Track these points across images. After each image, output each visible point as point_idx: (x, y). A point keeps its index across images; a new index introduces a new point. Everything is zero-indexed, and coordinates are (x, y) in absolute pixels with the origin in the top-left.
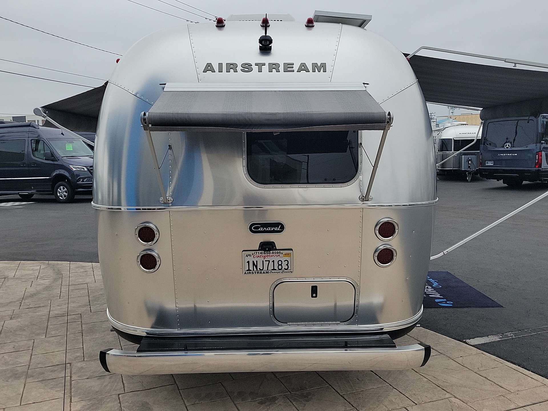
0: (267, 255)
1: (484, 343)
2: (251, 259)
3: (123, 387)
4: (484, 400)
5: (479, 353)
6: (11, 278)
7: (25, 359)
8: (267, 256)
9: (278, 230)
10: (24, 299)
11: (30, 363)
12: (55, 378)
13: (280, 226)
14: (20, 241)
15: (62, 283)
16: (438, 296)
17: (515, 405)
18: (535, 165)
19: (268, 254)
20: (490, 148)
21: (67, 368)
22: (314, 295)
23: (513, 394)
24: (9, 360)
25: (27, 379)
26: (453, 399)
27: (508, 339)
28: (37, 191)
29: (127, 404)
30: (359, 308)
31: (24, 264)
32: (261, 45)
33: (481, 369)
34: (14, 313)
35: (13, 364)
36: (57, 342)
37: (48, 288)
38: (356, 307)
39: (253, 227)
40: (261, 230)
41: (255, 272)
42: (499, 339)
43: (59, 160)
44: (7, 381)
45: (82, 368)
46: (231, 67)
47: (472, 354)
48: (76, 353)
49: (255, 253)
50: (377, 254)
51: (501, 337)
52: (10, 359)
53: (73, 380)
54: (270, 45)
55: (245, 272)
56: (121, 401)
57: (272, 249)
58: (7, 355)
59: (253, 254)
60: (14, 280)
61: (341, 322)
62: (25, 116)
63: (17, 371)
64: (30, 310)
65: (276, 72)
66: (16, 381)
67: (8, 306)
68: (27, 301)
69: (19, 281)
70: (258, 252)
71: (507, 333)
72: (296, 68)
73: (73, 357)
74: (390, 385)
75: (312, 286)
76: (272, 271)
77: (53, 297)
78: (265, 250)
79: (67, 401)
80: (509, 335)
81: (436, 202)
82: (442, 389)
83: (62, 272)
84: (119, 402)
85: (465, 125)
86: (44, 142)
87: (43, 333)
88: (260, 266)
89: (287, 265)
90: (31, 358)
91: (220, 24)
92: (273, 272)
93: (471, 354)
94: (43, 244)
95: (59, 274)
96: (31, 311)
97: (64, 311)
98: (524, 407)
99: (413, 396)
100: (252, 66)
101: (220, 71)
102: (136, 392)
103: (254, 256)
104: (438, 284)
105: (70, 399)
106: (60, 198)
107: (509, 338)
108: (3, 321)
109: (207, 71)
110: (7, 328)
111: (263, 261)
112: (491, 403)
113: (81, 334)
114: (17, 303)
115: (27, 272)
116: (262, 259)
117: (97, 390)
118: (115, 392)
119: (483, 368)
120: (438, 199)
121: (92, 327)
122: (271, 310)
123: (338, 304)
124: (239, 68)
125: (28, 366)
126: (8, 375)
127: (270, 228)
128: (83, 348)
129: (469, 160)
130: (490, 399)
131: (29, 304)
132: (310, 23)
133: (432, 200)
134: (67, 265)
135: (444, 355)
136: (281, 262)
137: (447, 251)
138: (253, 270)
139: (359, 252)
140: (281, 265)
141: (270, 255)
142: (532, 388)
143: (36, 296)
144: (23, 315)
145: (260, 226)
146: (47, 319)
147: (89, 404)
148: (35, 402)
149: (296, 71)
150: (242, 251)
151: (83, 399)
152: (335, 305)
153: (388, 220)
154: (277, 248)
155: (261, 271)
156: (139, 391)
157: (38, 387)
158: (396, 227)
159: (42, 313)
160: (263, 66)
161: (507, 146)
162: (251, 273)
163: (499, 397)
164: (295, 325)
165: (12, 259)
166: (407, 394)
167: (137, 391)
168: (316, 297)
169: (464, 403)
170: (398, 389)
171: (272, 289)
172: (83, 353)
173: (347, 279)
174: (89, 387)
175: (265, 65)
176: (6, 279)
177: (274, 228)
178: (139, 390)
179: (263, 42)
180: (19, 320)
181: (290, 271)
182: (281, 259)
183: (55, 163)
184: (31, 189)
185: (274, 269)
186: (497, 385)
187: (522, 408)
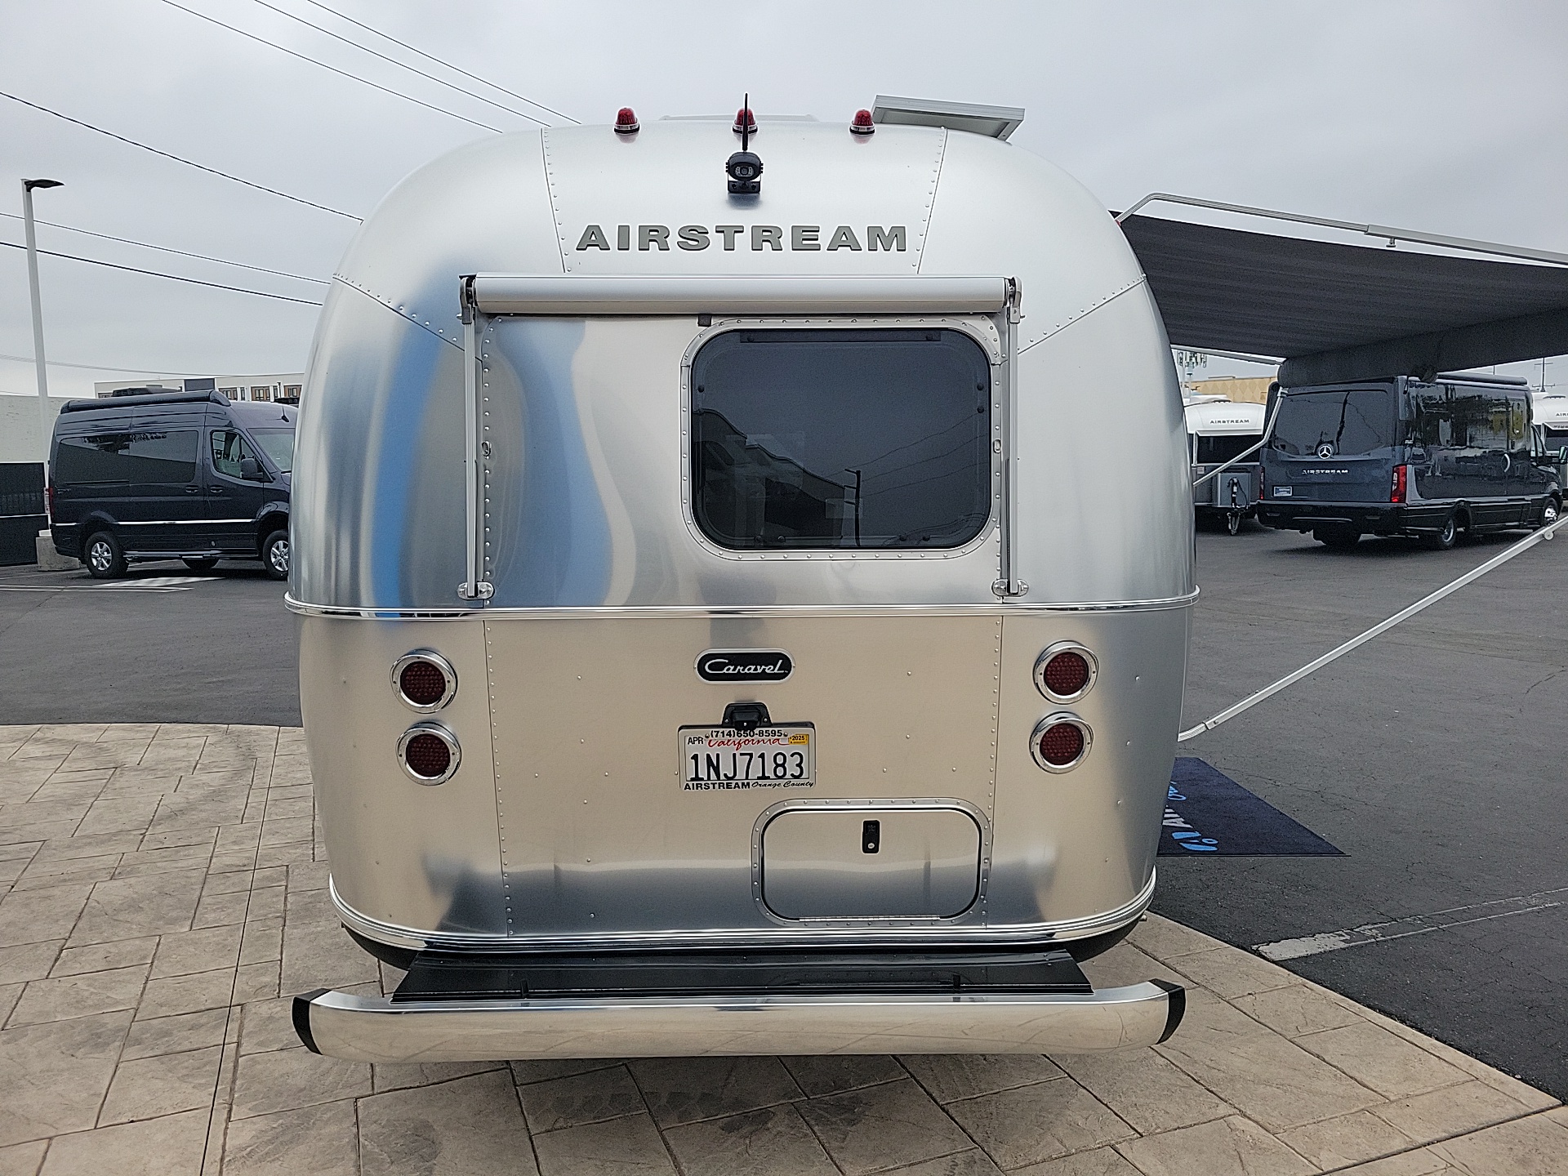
0: (747, 738)
1: (1304, 954)
2: (702, 750)
3: (369, 1076)
4: (1320, 1124)
5: (1295, 985)
6: (131, 769)
7: (126, 991)
8: (745, 742)
9: (776, 671)
10: (154, 825)
11: (139, 1004)
12: (195, 1047)
13: (781, 661)
14: (167, 674)
15: (252, 781)
16: (1180, 823)
17: (1405, 1139)
18: (1391, 497)
19: (749, 737)
20: (1284, 456)
21: (233, 1020)
22: (871, 846)
23: (1394, 1105)
24: (86, 994)
25: (125, 1051)
26: (1238, 1121)
27: (1366, 944)
28: (225, 552)
29: (374, 1127)
30: (990, 879)
31: (167, 732)
32: (731, 179)
33: (1304, 1031)
34: (122, 862)
35: (95, 1006)
36: (218, 944)
37: (217, 795)
38: (983, 879)
39: (708, 664)
40: (730, 672)
41: (714, 784)
42: (1343, 945)
43: (274, 479)
44: (72, 1055)
45: (270, 1018)
46: (654, 235)
47: (1276, 986)
48: (262, 975)
49: (714, 734)
50: (1038, 739)
51: (1348, 937)
52: (92, 990)
53: (242, 1053)
54: (757, 180)
55: (687, 784)
56: (360, 1117)
57: (758, 725)
58: (84, 978)
59: (707, 737)
60: (136, 773)
61: (941, 917)
63: (104, 1025)
64: (164, 853)
65: (773, 250)
66: (96, 1055)
67: (109, 843)
68: (159, 829)
69: (149, 777)
70: (721, 730)
71: (1362, 928)
72: (824, 239)
73: (252, 987)
74: (1069, 1075)
75: (865, 822)
76: (760, 782)
77: (226, 819)
78: (739, 727)
79: (220, 1116)
80: (1368, 933)
81: (1194, 600)
82: (1208, 1090)
83: (258, 754)
84: (355, 1120)
85: (1224, 401)
86: (241, 438)
87: (186, 919)
88: (726, 769)
89: (799, 765)
90: (144, 988)
91: (626, 124)
92: (760, 785)
93: (1275, 988)
94: (223, 681)
95: (249, 757)
96: (164, 857)
97: (248, 858)
98: (1427, 1147)
99: (1130, 1109)
100: (707, 233)
101: (624, 246)
102: (403, 1091)
103: (710, 741)
104: (1176, 791)
105: (226, 1111)
106: (277, 567)
107: (1369, 941)
108: (92, 883)
109: (589, 245)
110: (98, 903)
111: (734, 755)
112: (1339, 1133)
113: (281, 921)
114: (134, 835)
115: (171, 753)
116: (732, 749)
117: (302, 1084)
118: (348, 1090)
119: (1310, 1029)
120: (1198, 590)
121: (311, 903)
122: (756, 883)
123: (935, 864)
124: (673, 239)
125: (132, 1011)
126: (79, 1039)
127: (753, 667)
128: (281, 961)
129: (1234, 484)
130: (1336, 1119)
131: (161, 837)
132: (863, 125)
133: (1184, 594)
134: (270, 736)
135: (1206, 988)
136: (782, 757)
137: (1214, 722)
138: (709, 779)
139: (992, 732)
140: (783, 765)
141: (753, 740)
142: (1445, 1088)
143: (185, 817)
144: (142, 867)
145: (727, 661)
146: (201, 879)
147: (274, 1126)
148: (134, 1119)
149: (824, 248)
150: (680, 729)
151: (260, 1111)
152: (925, 866)
153: (1069, 649)
154: (772, 722)
155: (729, 782)
156: (411, 1088)
157: (149, 1075)
158: (1092, 668)
159: (191, 862)
160: (736, 234)
161: (1325, 452)
162: (703, 786)
163: (1358, 1114)
164: (821, 924)
165: (142, 720)
166: (1115, 1103)
167: (405, 1088)
168: (875, 850)
169: (1269, 1131)
170: (1091, 1090)
171: (759, 829)
172: (280, 974)
173: (958, 804)
174: (282, 1076)
175: (742, 232)
176: (119, 769)
177: (763, 667)
178: (413, 1086)
179: (738, 171)
180: (133, 881)
181: (808, 781)
182: (783, 749)
183: (267, 485)
184: (211, 548)
185: (764, 777)
186: (1351, 1077)
187: (1423, 1148)
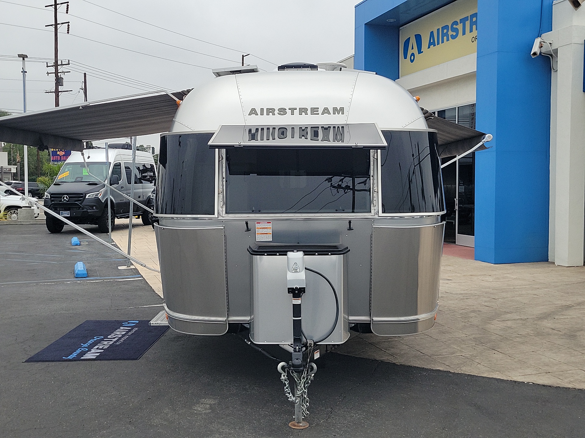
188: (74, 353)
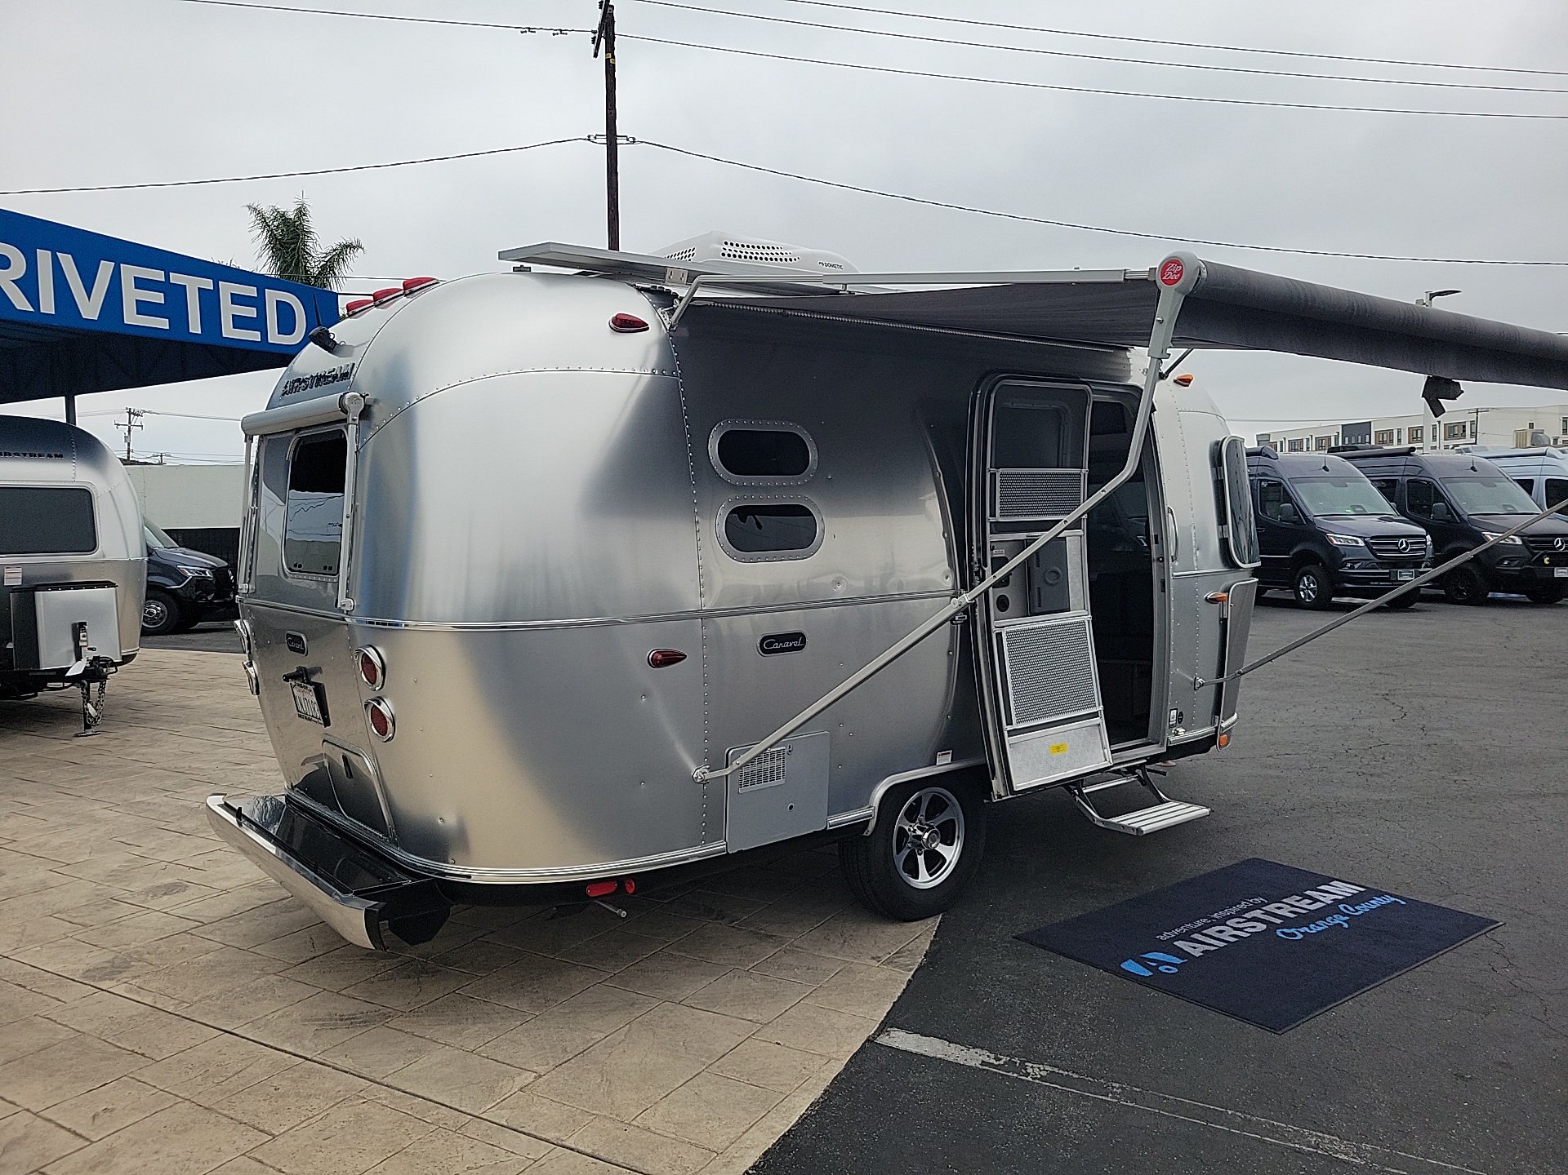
1: (917, 1051)
4: (554, 1103)
5: (825, 1057)
9: (302, 648)
22: (349, 773)
47: (813, 1050)
50: (370, 714)
51: (999, 1063)
55: (299, 715)
62: (1370, 422)
80: (1030, 1070)
93: (806, 1050)
98: (560, 1148)
112: (545, 1112)
116: (302, 695)
122: (334, 787)
135: (763, 1027)
136: (313, 704)
142: (680, 1141)
155: (307, 716)
160: (315, 378)
162: (302, 717)
168: (351, 777)
169: (521, 1088)
182: (312, 698)
185: (313, 716)
186: (656, 1103)
187: (556, 1146)
188: (1375, 907)
